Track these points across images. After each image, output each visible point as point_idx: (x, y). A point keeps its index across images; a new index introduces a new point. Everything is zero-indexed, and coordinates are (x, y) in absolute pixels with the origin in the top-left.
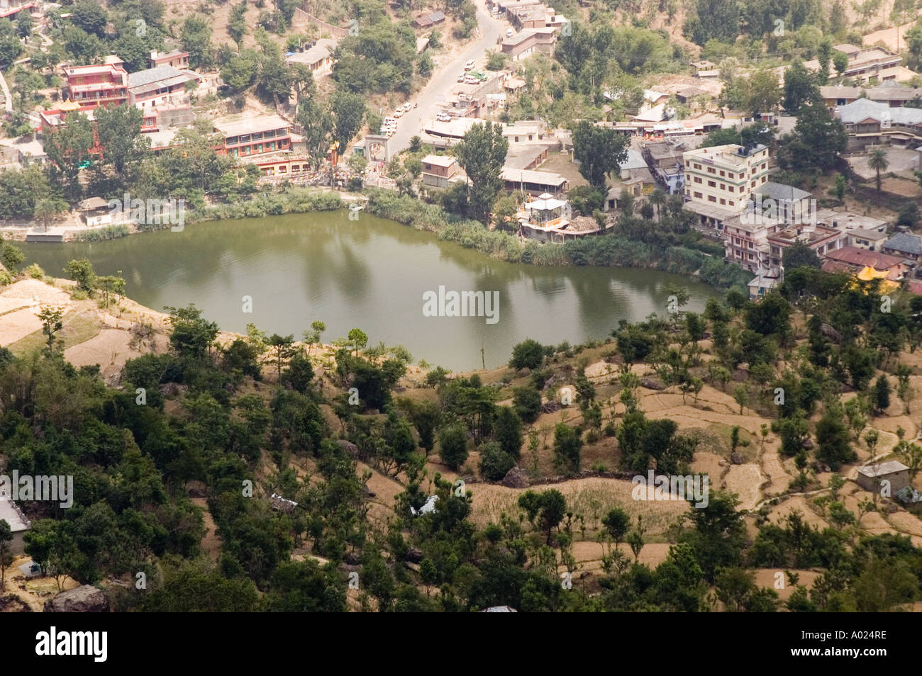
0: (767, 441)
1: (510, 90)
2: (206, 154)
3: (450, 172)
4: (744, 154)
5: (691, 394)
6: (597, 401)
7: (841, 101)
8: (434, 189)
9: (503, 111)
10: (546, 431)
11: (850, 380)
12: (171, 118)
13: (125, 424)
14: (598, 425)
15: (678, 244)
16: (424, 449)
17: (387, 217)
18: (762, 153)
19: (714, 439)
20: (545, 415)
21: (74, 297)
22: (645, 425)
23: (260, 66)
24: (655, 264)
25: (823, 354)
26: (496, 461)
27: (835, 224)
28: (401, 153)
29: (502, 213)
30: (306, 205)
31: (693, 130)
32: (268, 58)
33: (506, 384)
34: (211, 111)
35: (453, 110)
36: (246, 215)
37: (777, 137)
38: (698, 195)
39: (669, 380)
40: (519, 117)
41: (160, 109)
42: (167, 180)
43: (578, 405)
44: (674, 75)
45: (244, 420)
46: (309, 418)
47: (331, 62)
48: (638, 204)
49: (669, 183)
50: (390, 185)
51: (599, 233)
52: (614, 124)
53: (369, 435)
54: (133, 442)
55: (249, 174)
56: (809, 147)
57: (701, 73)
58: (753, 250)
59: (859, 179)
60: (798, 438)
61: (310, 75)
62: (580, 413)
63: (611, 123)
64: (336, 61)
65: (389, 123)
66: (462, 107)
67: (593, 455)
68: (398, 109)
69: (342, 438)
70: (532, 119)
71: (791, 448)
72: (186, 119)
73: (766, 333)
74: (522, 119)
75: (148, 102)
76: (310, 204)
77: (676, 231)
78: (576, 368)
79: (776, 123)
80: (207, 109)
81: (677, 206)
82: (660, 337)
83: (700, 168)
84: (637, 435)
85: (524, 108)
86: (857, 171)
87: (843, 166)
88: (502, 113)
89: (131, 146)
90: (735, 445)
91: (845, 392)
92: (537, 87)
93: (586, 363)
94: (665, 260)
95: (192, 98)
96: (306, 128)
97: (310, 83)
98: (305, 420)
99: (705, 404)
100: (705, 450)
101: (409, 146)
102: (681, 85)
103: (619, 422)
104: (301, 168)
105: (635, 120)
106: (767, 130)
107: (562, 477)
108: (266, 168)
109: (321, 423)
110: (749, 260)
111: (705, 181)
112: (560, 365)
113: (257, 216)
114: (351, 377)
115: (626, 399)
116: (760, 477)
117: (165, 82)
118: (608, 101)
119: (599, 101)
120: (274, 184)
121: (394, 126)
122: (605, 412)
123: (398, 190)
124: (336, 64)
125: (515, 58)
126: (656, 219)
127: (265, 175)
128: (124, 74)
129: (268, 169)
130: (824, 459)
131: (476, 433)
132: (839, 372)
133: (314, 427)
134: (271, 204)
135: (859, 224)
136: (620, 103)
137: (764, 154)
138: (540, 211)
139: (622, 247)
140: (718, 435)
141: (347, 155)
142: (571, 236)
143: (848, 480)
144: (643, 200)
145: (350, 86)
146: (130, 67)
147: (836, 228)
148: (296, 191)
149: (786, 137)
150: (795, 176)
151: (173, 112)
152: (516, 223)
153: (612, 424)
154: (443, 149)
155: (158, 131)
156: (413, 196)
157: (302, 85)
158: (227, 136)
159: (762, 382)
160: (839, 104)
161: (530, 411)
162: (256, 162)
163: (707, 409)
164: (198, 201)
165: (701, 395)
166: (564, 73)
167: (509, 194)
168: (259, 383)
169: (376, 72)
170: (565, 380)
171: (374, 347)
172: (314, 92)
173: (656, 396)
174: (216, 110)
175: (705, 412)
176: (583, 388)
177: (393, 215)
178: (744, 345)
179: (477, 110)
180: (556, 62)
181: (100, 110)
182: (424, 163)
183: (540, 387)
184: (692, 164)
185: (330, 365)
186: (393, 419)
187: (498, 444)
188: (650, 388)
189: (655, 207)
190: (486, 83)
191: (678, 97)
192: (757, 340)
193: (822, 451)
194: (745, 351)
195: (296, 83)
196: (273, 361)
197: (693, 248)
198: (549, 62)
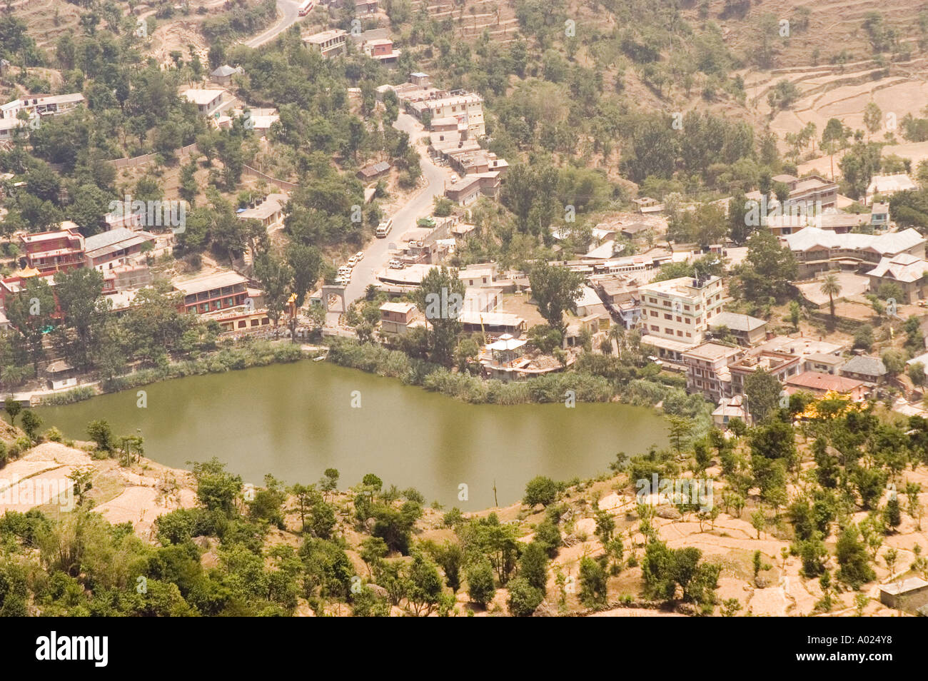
0: (787, 564)
1: (458, 235)
2: (167, 313)
3: (408, 319)
4: (697, 285)
5: (708, 521)
6: (616, 533)
7: (787, 230)
8: (393, 336)
9: (454, 255)
10: (570, 564)
11: (860, 501)
12: (129, 280)
13: (169, 579)
14: (620, 556)
15: (640, 377)
16: (451, 589)
17: (349, 366)
18: (715, 284)
19: (736, 565)
20: (565, 549)
21: (95, 457)
22: (669, 554)
23: (214, 223)
24: (617, 398)
25: (832, 476)
26: (525, 597)
27: (792, 351)
28: (357, 302)
29: (463, 355)
30: (269, 358)
31: (643, 265)
32: (221, 216)
33: (522, 521)
34: (168, 270)
35: (406, 257)
36: (209, 370)
37: (728, 268)
38: (655, 328)
39: (683, 509)
40: (470, 260)
41: (118, 270)
42: (131, 341)
43: (597, 537)
44: (617, 212)
45: (277, 569)
46: (338, 564)
47: (283, 216)
48: (596, 340)
49: (625, 319)
50: (351, 334)
51: (560, 370)
52: (565, 263)
53: (396, 577)
54: (179, 595)
55: (210, 331)
56: (760, 277)
57: (644, 210)
58: (714, 379)
59: (811, 306)
60: (818, 559)
61: (264, 229)
62: (601, 546)
63: (562, 263)
64: (288, 215)
65: (343, 273)
66: (414, 254)
67: (618, 586)
68: (351, 259)
69: (370, 581)
70: (482, 262)
71: (812, 570)
72: (143, 280)
73: (774, 457)
74: (473, 262)
75: (106, 265)
76: (272, 356)
77: (636, 364)
78: (590, 502)
79: (725, 254)
80: (163, 269)
81: (636, 341)
82: (669, 466)
83: (656, 302)
84: (662, 565)
85: (474, 251)
86: (809, 297)
87: (794, 294)
88: (453, 258)
89: (93, 308)
90: (757, 570)
91: (858, 512)
92: (485, 231)
93: (598, 496)
94: (627, 394)
95: (148, 259)
96: (265, 282)
97: (264, 238)
98: (334, 566)
99: (722, 531)
100: (727, 575)
101: (364, 294)
102: (627, 222)
103: (641, 553)
104: (260, 322)
105: (584, 259)
106: (718, 262)
107: (590, 609)
108: (227, 323)
109: (350, 569)
110: (711, 389)
111: (661, 314)
112: (573, 500)
113: (219, 372)
114: (372, 522)
115: (645, 530)
116: (785, 600)
117: (121, 244)
118: (556, 241)
119: (549, 241)
120: (235, 339)
121: (348, 276)
122: (627, 543)
123: (358, 338)
124: (288, 218)
125: (461, 204)
126: (616, 353)
127: (225, 330)
128: (81, 239)
129: (228, 324)
130: (845, 580)
131: (501, 571)
132: (848, 493)
133: (344, 572)
134: (233, 358)
135: (816, 349)
136: (569, 242)
137: (718, 285)
138: (500, 351)
139: (585, 382)
140: (739, 560)
141: (306, 307)
142: (533, 375)
143: (870, 598)
144: (602, 336)
145: (304, 239)
146: (87, 232)
147: (793, 354)
148: (258, 345)
149: (737, 267)
150: (750, 306)
151: (132, 273)
152: (478, 365)
153: (634, 554)
154: (399, 296)
155: (117, 292)
156: (373, 342)
157: (256, 240)
158: (186, 294)
159: (776, 506)
160: (784, 233)
161: (550, 546)
162: (216, 317)
163: (724, 535)
164: (162, 360)
165: (717, 522)
166: (510, 216)
167: (469, 337)
168: (283, 532)
169: (327, 224)
170: (580, 514)
171: (389, 491)
172: (269, 247)
173: (672, 525)
174: (173, 269)
175: (723, 538)
176: (602, 520)
177: (355, 363)
178: (754, 471)
179: (429, 256)
180: (501, 206)
181: (60, 275)
182: (382, 311)
183: (556, 522)
184: (647, 299)
185: (348, 511)
186: (419, 561)
187: (526, 581)
188: (666, 518)
189: (614, 342)
190: (435, 229)
191: (624, 233)
192: (768, 465)
193: (843, 571)
194: (755, 476)
195: (250, 238)
196: (296, 510)
197: (654, 381)
198: (494, 206)
